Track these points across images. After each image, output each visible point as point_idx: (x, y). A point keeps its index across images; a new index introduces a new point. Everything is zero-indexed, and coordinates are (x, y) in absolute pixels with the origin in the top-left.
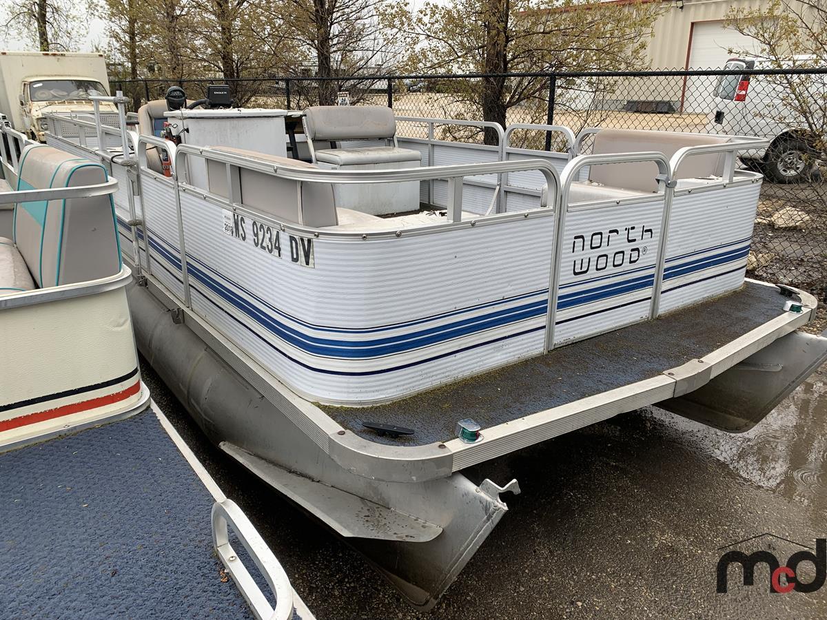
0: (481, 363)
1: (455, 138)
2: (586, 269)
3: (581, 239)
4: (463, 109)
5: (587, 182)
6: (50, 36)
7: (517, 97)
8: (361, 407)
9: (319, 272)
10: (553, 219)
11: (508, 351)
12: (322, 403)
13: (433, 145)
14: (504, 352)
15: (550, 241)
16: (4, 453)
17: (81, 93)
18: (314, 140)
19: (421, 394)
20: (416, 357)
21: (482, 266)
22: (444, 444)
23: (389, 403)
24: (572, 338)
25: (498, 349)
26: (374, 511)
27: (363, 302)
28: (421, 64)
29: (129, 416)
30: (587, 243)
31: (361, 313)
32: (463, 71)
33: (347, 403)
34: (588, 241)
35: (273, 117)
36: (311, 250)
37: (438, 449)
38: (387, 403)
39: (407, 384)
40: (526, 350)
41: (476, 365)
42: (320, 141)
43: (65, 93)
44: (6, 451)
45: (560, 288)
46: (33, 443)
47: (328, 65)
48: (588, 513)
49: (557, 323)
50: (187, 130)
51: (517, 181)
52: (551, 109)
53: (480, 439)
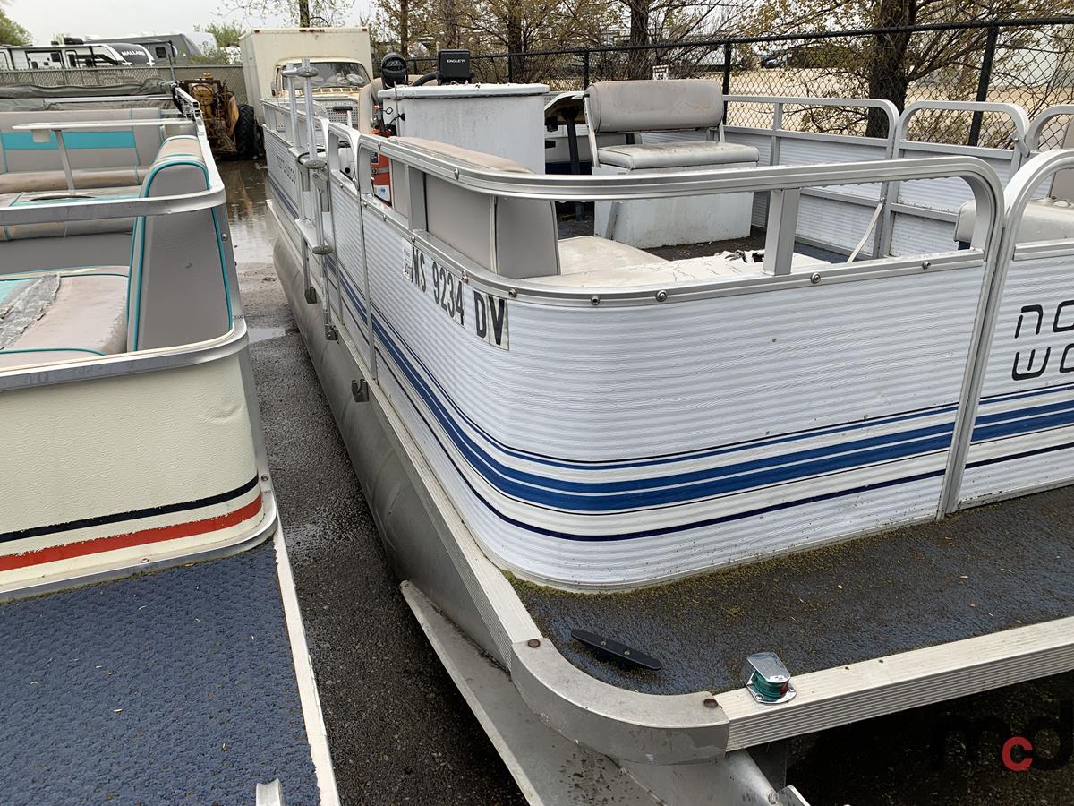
0: (811, 532)
1: (821, 130)
2: (1039, 369)
3: (1036, 313)
4: (837, 86)
5: (1046, 200)
6: (311, 9)
7: (927, 64)
8: (579, 592)
9: (517, 359)
10: (980, 272)
11: (866, 511)
12: (518, 576)
13: (779, 138)
14: (858, 513)
15: (970, 314)
16: (54, 593)
17: (339, 79)
18: (599, 133)
19: (690, 580)
20: (685, 517)
21: (827, 358)
22: (717, 697)
23: (630, 591)
24: (995, 493)
25: (847, 509)
26: (593, 766)
27: (588, 416)
28: (778, 21)
29: (238, 551)
30: (1048, 320)
31: (583, 434)
32: (843, 26)
33: (556, 582)
34: (1049, 316)
35: (527, 95)
36: (504, 319)
37: (703, 707)
38: (626, 592)
39: (664, 561)
40: (902, 511)
41: (800, 534)
42: (607, 134)
43: (322, 79)
44: (57, 591)
45: (981, 403)
46: (96, 581)
47: (643, 27)
48: (990, 790)
49: (968, 466)
50: (403, 117)
51: (914, 196)
52: (985, 80)
53: (788, 696)
